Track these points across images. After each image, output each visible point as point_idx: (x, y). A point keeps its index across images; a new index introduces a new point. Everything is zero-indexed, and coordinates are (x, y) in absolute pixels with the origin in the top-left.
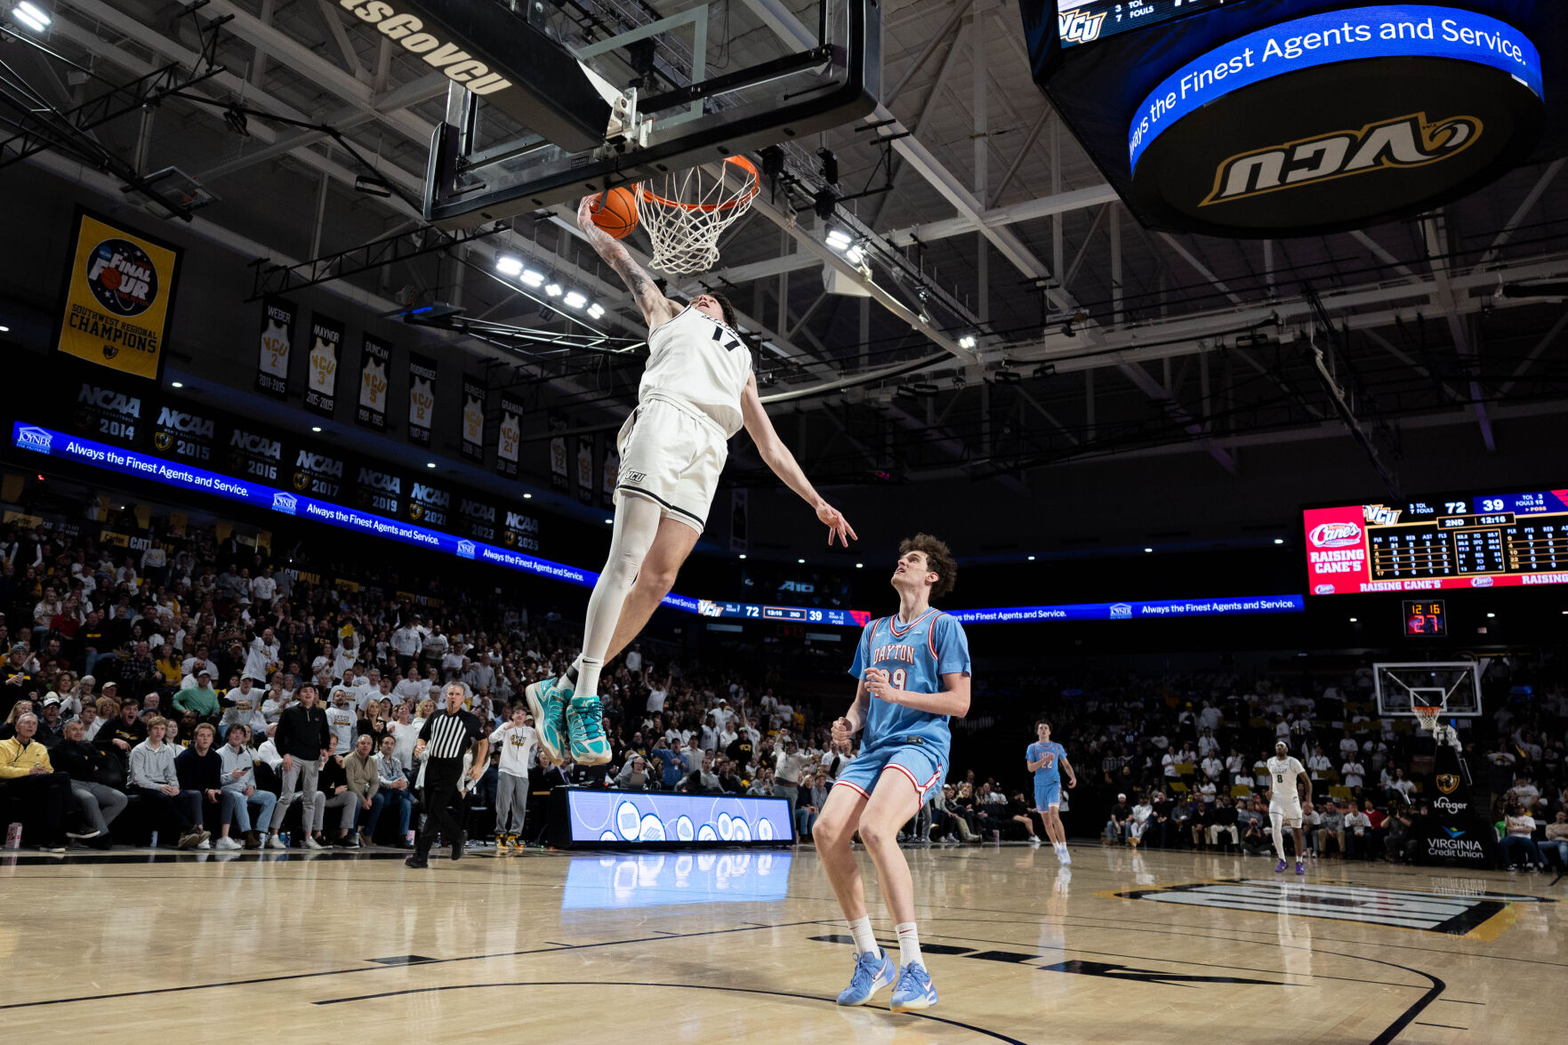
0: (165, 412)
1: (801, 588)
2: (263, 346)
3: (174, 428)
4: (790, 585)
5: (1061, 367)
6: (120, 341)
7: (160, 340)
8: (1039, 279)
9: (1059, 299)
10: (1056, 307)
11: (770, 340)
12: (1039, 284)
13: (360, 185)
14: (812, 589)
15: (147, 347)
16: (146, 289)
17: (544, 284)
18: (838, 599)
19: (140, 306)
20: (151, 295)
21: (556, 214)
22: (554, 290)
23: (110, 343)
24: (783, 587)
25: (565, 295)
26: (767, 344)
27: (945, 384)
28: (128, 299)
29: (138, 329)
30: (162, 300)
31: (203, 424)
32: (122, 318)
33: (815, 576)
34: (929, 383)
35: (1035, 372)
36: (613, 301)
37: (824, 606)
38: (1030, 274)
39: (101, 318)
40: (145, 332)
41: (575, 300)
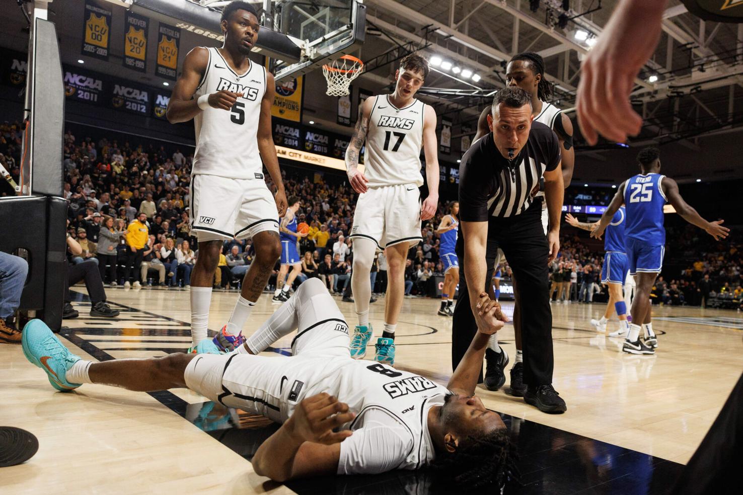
0: (308, 134)
1: (586, 197)
2: (339, 104)
3: (312, 140)
4: (581, 197)
5: (704, 87)
6: (285, 107)
7: (300, 104)
8: (688, 44)
9: (701, 52)
10: (698, 57)
11: (559, 85)
12: (689, 46)
13: (368, 31)
14: (591, 198)
15: (295, 109)
16: (293, 84)
17: (452, 68)
18: (603, 202)
19: (291, 93)
20: (295, 87)
21: (453, 36)
22: (456, 70)
23: (281, 108)
24: (577, 197)
25: (461, 71)
26: (558, 87)
27: (646, 99)
28: (286, 90)
29: (291, 101)
30: (299, 88)
31: (323, 138)
32: (285, 97)
33: (593, 192)
34: (638, 99)
35: (692, 90)
36: (485, 72)
37: (597, 204)
38: (683, 42)
39: (277, 98)
40: (294, 102)
41: (467, 74)
